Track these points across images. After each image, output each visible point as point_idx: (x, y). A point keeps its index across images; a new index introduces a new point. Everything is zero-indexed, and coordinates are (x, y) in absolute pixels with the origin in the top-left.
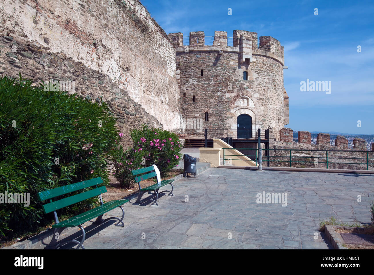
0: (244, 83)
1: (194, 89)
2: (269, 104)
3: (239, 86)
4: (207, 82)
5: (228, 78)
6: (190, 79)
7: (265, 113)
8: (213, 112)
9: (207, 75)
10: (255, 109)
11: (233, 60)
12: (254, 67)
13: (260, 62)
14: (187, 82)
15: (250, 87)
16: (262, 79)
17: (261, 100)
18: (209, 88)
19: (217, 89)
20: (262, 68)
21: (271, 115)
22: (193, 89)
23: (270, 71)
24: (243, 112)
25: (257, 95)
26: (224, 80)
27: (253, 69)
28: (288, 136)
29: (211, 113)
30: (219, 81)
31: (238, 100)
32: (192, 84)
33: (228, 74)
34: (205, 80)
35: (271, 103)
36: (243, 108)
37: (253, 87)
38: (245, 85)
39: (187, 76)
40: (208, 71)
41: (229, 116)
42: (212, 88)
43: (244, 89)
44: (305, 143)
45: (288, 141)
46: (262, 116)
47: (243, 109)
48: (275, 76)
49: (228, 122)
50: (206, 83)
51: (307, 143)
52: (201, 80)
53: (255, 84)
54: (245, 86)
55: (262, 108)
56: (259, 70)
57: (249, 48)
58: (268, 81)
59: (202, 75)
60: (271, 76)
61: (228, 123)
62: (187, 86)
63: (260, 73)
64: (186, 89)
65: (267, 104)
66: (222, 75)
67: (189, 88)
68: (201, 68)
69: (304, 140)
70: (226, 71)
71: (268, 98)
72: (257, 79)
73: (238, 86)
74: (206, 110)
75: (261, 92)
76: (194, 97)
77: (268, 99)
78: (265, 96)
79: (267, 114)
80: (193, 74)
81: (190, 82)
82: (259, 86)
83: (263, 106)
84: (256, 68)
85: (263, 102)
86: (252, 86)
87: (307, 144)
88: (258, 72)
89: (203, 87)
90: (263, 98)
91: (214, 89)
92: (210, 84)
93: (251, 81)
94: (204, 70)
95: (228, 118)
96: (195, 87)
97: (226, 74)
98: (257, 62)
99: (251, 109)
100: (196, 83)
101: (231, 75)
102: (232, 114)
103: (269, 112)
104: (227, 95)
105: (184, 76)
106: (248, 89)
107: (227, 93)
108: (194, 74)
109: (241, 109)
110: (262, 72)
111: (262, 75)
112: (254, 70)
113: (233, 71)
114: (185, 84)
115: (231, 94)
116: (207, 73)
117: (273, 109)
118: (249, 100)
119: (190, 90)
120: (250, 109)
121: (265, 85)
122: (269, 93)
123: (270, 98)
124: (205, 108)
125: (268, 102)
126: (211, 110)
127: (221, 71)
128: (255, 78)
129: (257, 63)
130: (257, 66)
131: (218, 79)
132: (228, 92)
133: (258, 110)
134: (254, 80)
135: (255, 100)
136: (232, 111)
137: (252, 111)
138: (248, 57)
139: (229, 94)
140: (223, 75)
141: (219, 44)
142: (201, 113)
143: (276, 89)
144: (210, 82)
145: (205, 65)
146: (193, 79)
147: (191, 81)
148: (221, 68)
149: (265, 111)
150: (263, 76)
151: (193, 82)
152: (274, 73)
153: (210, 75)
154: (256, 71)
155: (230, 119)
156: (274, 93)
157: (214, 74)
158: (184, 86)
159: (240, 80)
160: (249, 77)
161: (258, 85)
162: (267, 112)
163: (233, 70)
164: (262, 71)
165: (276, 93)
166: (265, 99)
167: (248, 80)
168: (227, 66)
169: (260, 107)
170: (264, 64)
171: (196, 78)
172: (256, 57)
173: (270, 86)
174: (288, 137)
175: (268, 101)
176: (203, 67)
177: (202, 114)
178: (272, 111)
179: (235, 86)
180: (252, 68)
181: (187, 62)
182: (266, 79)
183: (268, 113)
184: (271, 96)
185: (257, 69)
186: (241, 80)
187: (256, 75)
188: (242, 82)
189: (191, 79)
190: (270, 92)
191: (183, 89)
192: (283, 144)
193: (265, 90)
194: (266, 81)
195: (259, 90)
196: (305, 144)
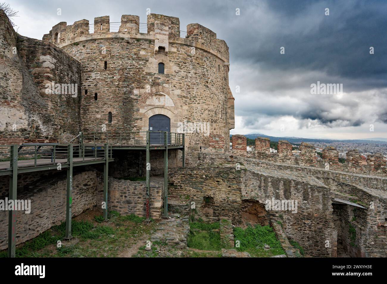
0: (159, 77)
1: (96, 85)
2: (195, 103)
3: (152, 81)
4: (111, 76)
5: (137, 70)
6: (92, 74)
7: (190, 113)
8: (118, 113)
9: (112, 68)
10: (174, 108)
11: (145, 49)
12: (174, 59)
13: (183, 53)
14: (89, 77)
15: (168, 82)
16: (185, 73)
17: (183, 98)
18: (113, 83)
19: (123, 84)
20: (185, 60)
21: (199, 116)
22: (94, 85)
23: (198, 64)
24: (157, 112)
25: (178, 92)
26: (132, 73)
27: (173, 60)
28: (217, 141)
29: (115, 114)
30: (125, 74)
31: (150, 97)
32: (94, 79)
33: (137, 66)
34: (109, 74)
35: (198, 102)
36: (156, 107)
37: (172, 82)
38: (161, 79)
39: (89, 70)
40: (112, 63)
41: (138, 117)
42: (117, 84)
43: (158, 84)
44: (238, 149)
45: (218, 146)
46: (185, 118)
47: (157, 109)
48: (207, 71)
49: (136, 124)
50: (110, 78)
51: (241, 149)
52: (104, 74)
53: (175, 78)
54: (160, 81)
55: (185, 107)
56: (180, 62)
57: (165, 35)
58: (194, 76)
59: (106, 67)
60: (200, 70)
61: (136, 126)
62: (89, 82)
63: (182, 65)
64: (88, 86)
65: (192, 103)
66: (129, 67)
67: (91, 84)
68: (105, 60)
69: (237, 145)
70: (134, 62)
71: (194, 95)
72: (178, 73)
73: (150, 80)
74: (109, 110)
75: (183, 89)
76: (96, 94)
77: (194, 97)
78: (189, 93)
79: (192, 114)
80: (95, 68)
81: (91, 77)
82: (181, 82)
83: (186, 105)
84: (176, 60)
85: (186, 100)
86: (170, 81)
87: (242, 151)
88: (179, 64)
89: (106, 82)
90: (187, 95)
91: (119, 84)
92: (115, 78)
93: (169, 75)
94: (108, 62)
95: (137, 119)
96: (97, 82)
97: (135, 66)
98: (178, 52)
99: (169, 108)
100: (98, 77)
101: (142, 67)
102: (141, 114)
103: (196, 112)
104: (136, 92)
105: (86, 69)
106: (164, 85)
107: (135, 89)
108: (97, 67)
109: (155, 108)
110: (185, 65)
111: (186, 68)
112: (173, 62)
113: (144, 63)
114: (86, 79)
115: (141, 90)
116: (110, 66)
117: (202, 109)
118: (166, 98)
119: (92, 86)
120: (167, 108)
121: (190, 81)
122: (195, 90)
123: (197, 96)
124: (108, 107)
125: (194, 101)
126: (115, 110)
127: (128, 63)
128: (175, 72)
129: (179, 54)
130: (178, 58)
131: (124, 73)
132: (137, 88)
133: (180, 110)
134: (174, 74)
135: (176, 98)
136: (142, 111)
137: (170, 110)
138: (163, 45)
139: (138, 90)
140: (131, 67)
141: (126, 30)
142: (103, 113)
143: (207, 86)
144: (115, 76)
145: (109, 55)
146: (95, 73)
147: (93, 75)
148: (129, 59)
149: (189, 111)
150: (186, 70)
151: (95, 76)
152: (205, 67)
153: (115, 68)
154: (176, 63)
155: (139, 121)
156: (205, 91)
157: (119, 66)
158: (86, 82)
159: (153, 74)
160: (165, 70)
161: (179, 80)
162: (193, 112)
163: (144, 61)
164: (185, 63)
165: (207, 90)
166: (189, 97)
167: (165, 73)
168: (135, 56)
169: (181, 106)
170: (188, 55)
171: (99, 71)
172: (176, 47)
173: (198, 81)
174: (219, 142)
175: (194, 99)
176: (107, 58)
177: (104, 115)
178: (200, 112)
179: (147, 81)
180: (171, 60)
181: (89, 53)
182: (190, 74)
183: (194, 114)
184: (199, 94)
185: (179, 60)
186: (155, 73)
187: (177, 68)
188: (156, 76)
189: (94, 73)
190: (198, 89)
191: (85, 86)
192: (212, 151)
193: (189, 86)
194: (191, 76)
195: (181, 85)
196: (239, 151)
